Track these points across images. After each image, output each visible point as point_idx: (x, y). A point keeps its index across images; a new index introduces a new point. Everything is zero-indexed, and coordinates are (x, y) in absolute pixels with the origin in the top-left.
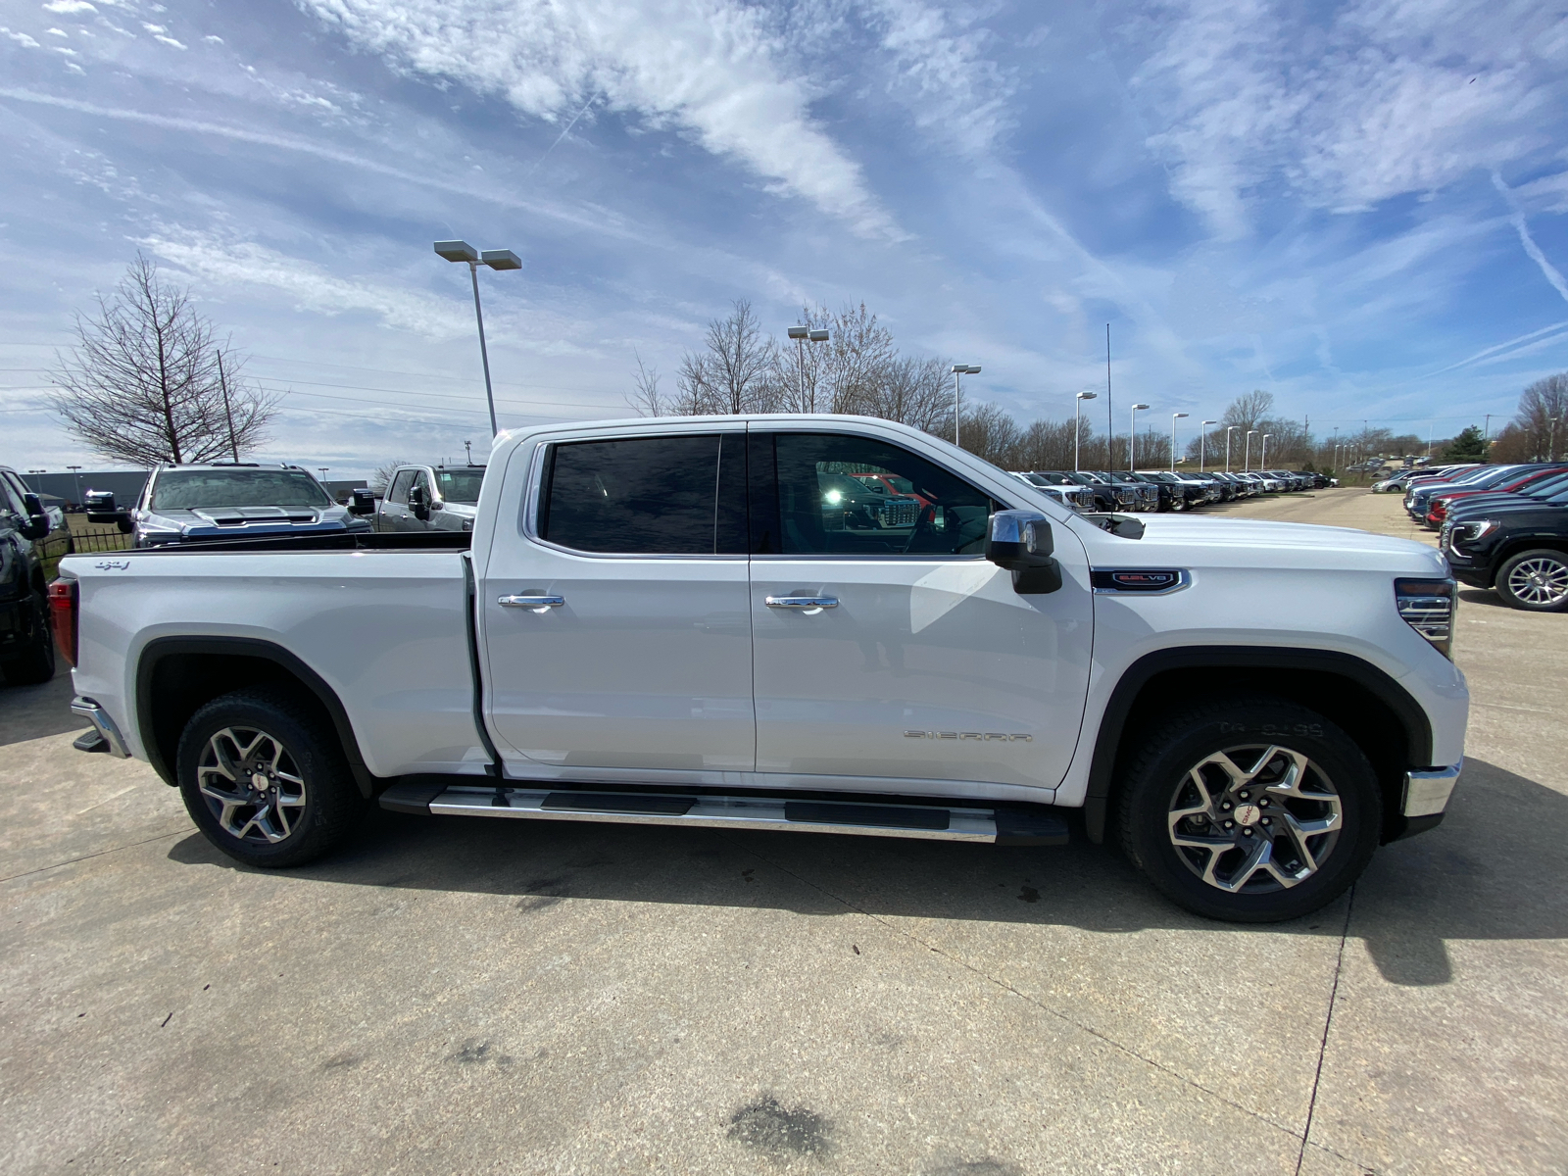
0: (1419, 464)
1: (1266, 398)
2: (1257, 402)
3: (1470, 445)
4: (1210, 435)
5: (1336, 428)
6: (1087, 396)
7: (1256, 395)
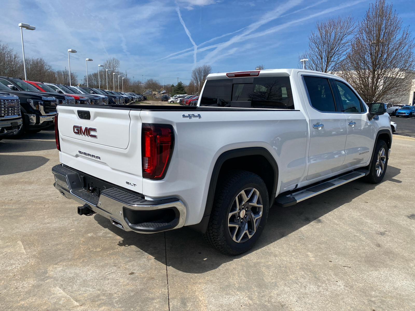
0: (162, 93)
1: (117, 62)
2: (114, 63)
3: (180, 88)
4: (93, 74)
5: (133, 77)
6: (73, 51)
7: (113, 60)
